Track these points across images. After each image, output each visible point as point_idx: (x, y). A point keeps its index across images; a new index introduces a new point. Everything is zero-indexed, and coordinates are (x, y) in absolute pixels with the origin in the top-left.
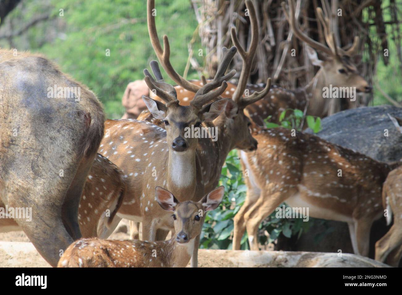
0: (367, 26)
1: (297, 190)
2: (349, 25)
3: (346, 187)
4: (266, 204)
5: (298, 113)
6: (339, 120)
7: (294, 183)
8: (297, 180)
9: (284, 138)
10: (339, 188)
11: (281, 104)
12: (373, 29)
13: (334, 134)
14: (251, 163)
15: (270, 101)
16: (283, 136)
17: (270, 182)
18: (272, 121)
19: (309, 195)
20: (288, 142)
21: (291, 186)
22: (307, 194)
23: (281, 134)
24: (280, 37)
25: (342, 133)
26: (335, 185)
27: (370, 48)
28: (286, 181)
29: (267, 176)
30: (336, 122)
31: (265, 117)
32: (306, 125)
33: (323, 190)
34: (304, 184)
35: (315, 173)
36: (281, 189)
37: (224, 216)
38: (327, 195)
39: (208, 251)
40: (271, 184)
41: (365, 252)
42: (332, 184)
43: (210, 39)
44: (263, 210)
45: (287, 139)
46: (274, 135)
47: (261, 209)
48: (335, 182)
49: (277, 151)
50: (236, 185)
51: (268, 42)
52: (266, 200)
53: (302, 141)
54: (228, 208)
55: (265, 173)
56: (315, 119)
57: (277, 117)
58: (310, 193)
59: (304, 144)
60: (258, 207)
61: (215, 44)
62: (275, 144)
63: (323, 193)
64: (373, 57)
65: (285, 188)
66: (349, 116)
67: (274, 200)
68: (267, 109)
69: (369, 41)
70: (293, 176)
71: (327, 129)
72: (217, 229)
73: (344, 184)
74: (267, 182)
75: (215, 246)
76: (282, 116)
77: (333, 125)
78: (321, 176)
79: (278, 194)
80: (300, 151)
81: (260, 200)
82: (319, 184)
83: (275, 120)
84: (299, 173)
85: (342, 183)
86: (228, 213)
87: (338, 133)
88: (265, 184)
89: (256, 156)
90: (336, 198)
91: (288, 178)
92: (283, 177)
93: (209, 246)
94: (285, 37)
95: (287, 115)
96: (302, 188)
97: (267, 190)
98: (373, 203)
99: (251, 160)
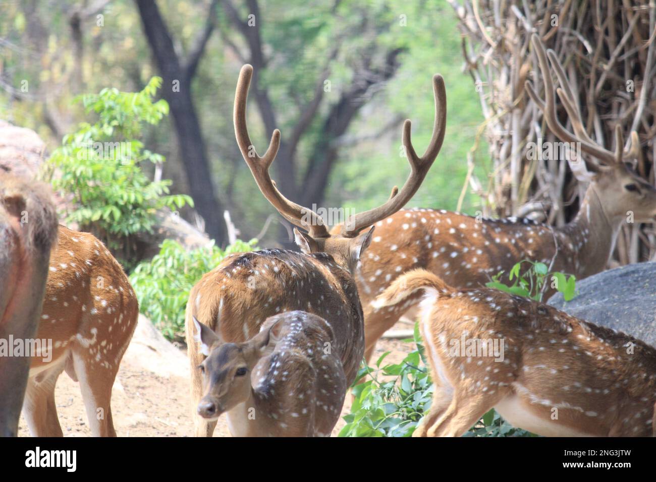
1: (512, 392)
3: (598, 391)
4: (461, 413)
7: (506, 380)
8: (510, 375)
9: (494, 305)
10: (585, 394)
11: (545, 252)
13: (595, 303)
14: (438, 345)
16: (491, 302)
17: (466, 378)
19: (532, 402)
20: (499, 312)
21: (501, 384)
22: (529, 400)
23: (489, 299)
25: (606, 302)
26: (578, 388)
28: (493, 377)
29: (462, 367)
30: (602, 284)
33: (556, 395)
34: (524, 382)
35: (543, 366)
36: (485, 389)
38: (563, 405)
40: (468, 381)
42: (573, 387)
43: (500, 145)
44: (458, 423)
45: (498, 308)
46: (477, 300)
47: (454, 420)
48: (577, 384)
49: (479, 326)
52: (461, 407)
53: (524, 312)
55: (458, 362)
56: (568, 278)
58: (535, 399)
59: (528, 318)
60: (449, 418)
61: (508, 154)
62: (476, 315)
63: (555, 400)
65: (491, 388)
67: (473, 406)
70: (504, 369)
71: (585, 295)
73: (593, 388)
74: (463, 376)
76: (514, 270)
77: (596, 289)
78: (554, 372)
79: (479, 397)
80: (520, 329)
81: (452, 407)
82: (550, 385)
84: (515, 366)
85: (589, 386)
87: (600, 302)
88: (459, 380)
89: (445, 332)
90: (579, 409)
91: (496, 371)
92: (488, 369)
97: (462, 390)
99: (437, 339)
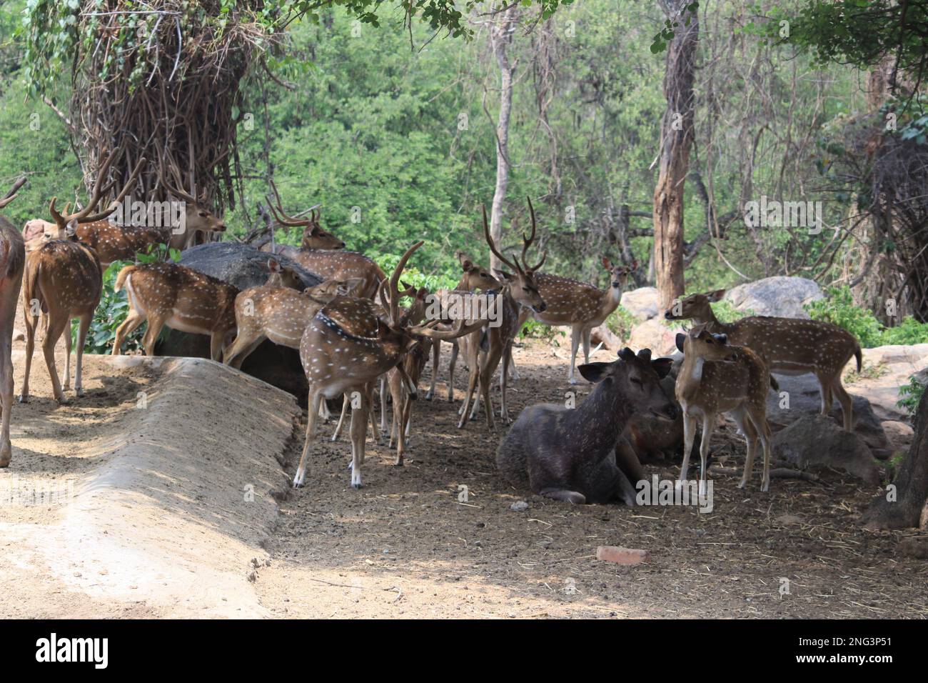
0: (217, 179)
1: (172, 312)
2: (203, 178)
5: (163, 246)
6: (195, 252)
7: (169, 307)
8: (171, 304)
9: (161, 271)
10: (205, 310)
11: (149, 239)
12: (222, 181)
13: (191, 262)
14: (136, 293)
15: (140, 236)
17: (151, 307)
18: (141, 252)
19: (181, 317)
21: (167, 309)
22: (180, 315)
23: (159, 268)
24: (149, 186)
25: (198, 262)
26: (201, 308)
27: (220, 197)
28: (163, 306)
29: (148, 303)
30: (192, 254)
31: (136, 249)
32: (168, 257)
33: (192, 311)
34: (177, 308)
37: (102, 327)
38: (196, 316)
39: (89, 355)
41: (217, 357)
42: (199, 307)
48: (201, 306)
49: (155, 282)
50: (112, 302)
51: (139, 190)
53: (176, 273)
54: (106, 321)
55: (146, 300)
56: (176, 251)
57: (146, 249)
58: (182, 315)
59: (178, 275)
62: (153, 277)
63: (192, 314)
64: (222, 204)
66: (203, 249)
68: (138, 243)
69: (219, 191)
70: (168, 302)
71: (185, 259)
72: (96, 338)
74: (149, 307)
75: (95, 351)
76: (150, 248)
77: (190, 256)
78: (190, 300)
80: (174, 282)
82: (189, 307)
83: (144, 252)
84: (173, 299)
85: (207, 306)
86: (105, 325)
87: (194, 262)
89: (138, 287)
90: (202, 317)
91: (164, 303)
92: (161, 303)
93: (90, 351)
94: (153, 187)
95: (154, 247)
96: (176, 311)
98: (229, 321)
99: (135, 290)
